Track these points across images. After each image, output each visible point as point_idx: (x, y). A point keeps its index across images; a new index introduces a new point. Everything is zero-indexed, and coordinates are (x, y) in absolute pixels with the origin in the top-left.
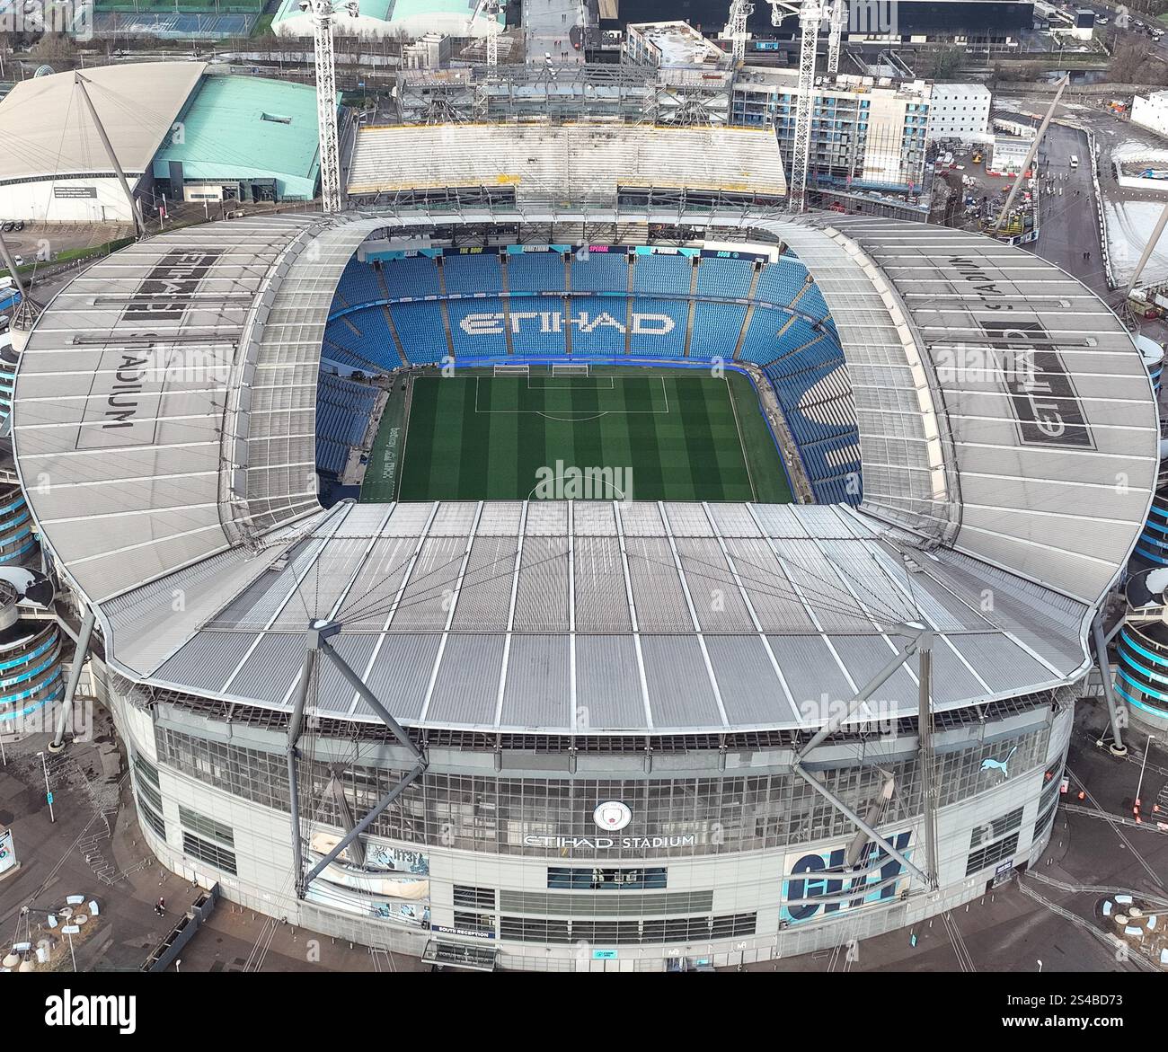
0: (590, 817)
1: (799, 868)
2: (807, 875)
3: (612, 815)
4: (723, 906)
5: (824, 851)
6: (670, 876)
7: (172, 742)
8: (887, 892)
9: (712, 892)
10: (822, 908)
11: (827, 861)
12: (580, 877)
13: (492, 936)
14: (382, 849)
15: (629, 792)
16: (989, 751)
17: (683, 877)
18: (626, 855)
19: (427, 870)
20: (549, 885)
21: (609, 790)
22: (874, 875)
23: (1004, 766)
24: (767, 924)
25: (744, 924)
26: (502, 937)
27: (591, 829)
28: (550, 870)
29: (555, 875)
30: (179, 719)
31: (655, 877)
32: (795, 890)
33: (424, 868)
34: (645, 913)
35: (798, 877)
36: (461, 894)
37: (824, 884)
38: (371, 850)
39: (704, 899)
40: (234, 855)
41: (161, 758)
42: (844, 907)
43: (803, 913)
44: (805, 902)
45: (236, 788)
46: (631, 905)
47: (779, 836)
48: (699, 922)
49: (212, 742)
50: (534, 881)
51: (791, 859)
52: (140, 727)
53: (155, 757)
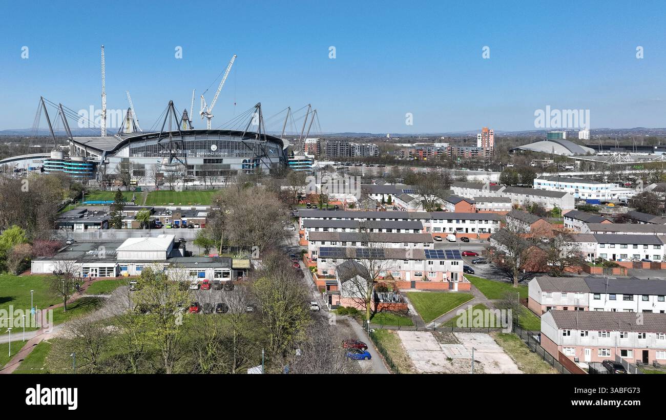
0: (210, 148)
1: (243, 162)
2: (245, 163)
3: (214, 148)
4: (232, 168)
5: (247, 159)
6: (224, 160)
7: (133, 152)
11: (248, 161)
12: (209, 161)
13: (194, 175)
15: (217, 143)
16: (270, 148)
17: (226, 161)
18: (216, 156)
20: (204, 163)
21: (213, 143)
23: (273, 152)
24: (239, 173)
25: (235, 173)
26: (196, 176)
27: (210, 151)
28: (204, 159)
29: (205, 161)
30: (135, 145)
31: (220, 161)
32: (243, 166)
34: (219, 169)
36: (189, 167)
37: (248, 166)
38: (173, 160)
39: (229, 166)
40: (144, 171)
41: (130, 156)
44: (245, 169)
45: (146, 155)
46: (217, 167)
47: (239, 156)
48: (228, 171)
49: (142, 147)
50: (201, 162)
51: (242, 160)
52: (125, 152)
53: (128, 156)
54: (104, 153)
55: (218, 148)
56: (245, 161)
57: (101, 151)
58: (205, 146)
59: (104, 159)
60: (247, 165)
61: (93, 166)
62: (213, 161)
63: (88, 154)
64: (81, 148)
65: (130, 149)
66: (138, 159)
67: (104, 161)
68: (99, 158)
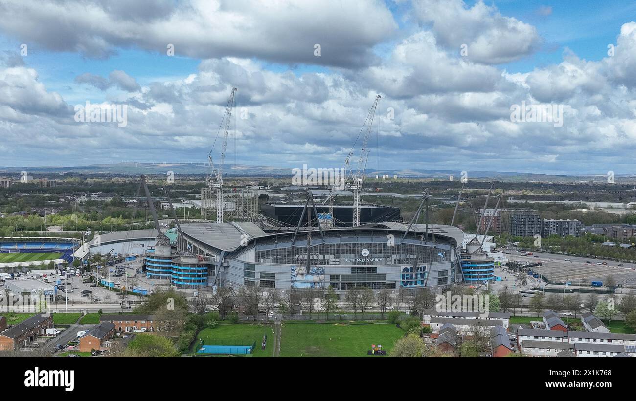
0: (361, 253)
1: (404, 271)
2: (406, 273)
3: (365, 252)
4: (389, 279)
5: (409, 267)
6: (378, 269)
7: (259, 256)
8: (422, 282)
9: (386, 275)
10: (409, 283)
11: (409, 270)
12: (359, 270)
13: (339, 289)
14: (313, 268)
15: (369, 247)
16: (440, 250)
17: (380, 271)
18: (368, 264)
19: (324, 272)
20: (352, 272)
21: (364, 246)
22: (419, 276)
23: (443, 256)
24: (398, 286)
25: (393, 286)
26: (341, 289)
27: (361, 257)
28: (352, 268)
29: (354, 270)
30: (262, 248)
31: (374, 270)
32: (403, 276)
33: (323, 272)
34: (372, 280)
35: (404, 273)
36: (333, 277)
37: (409, 277)
38: (311, 268)
39: (385, 277)
40: (275, 281)
41: (256, 261)
42: (414, 284)
43: (405, 284)
44: (405, 280)
45: (277, 261)
46: (369, 278)
47: (399, 263)
48: (384, 284)
49: (272, 250)
50: (348, 272)
51: (402, 268)
52: (249, 256)
53: (254, 262)
54: (223, 253)
55: (370, 253)
56: (406, 269)
57: (218, 251)
58: (354, 250)
59: (223, 261)
60: (408, 275)
61: (209, 268)
62: (365, 270)
63: (202, 252)
64: (193, 243)
65: (256, 252)
66: (266, 266)
67: (222, 263)
68: (217, 259)
